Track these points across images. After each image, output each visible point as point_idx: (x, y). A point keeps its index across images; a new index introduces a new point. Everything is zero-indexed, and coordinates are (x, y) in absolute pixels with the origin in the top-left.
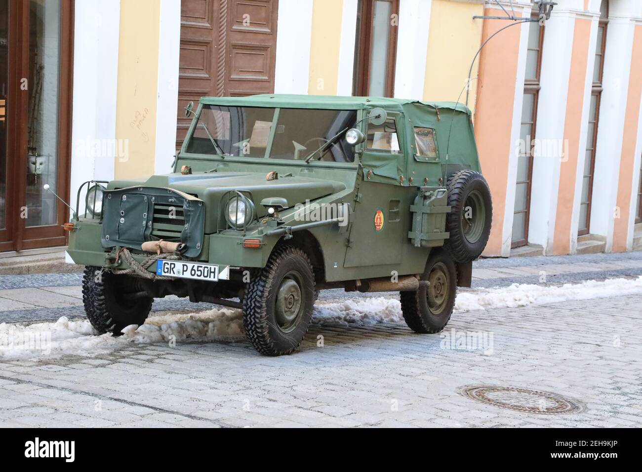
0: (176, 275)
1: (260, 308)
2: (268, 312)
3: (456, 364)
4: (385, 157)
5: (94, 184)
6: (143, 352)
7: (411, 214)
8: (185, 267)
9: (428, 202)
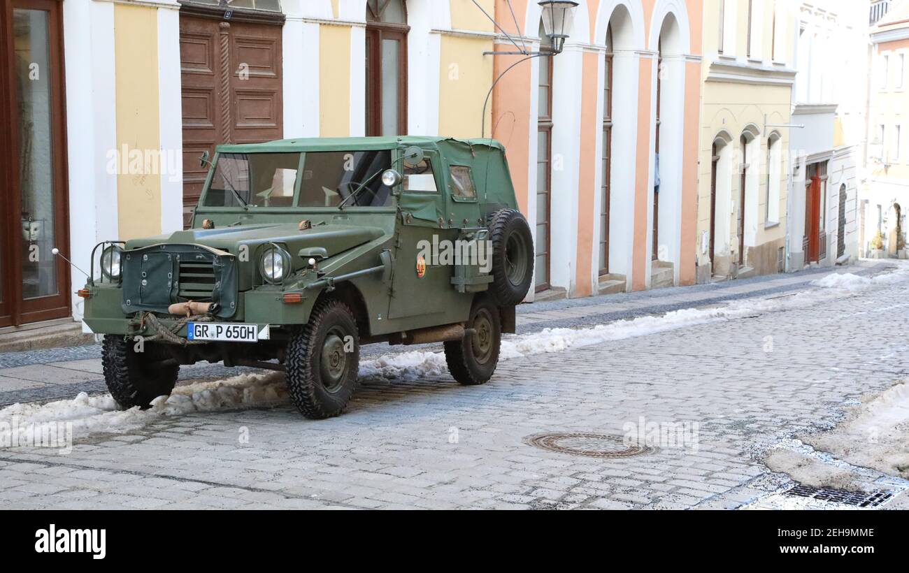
0: (209, 338)
1: (304, 368)
2: (313, 372)
3: (514, 414)
4: (422, 198)
5: (109, 245)
6: (180, 424)
8: (220, 329)
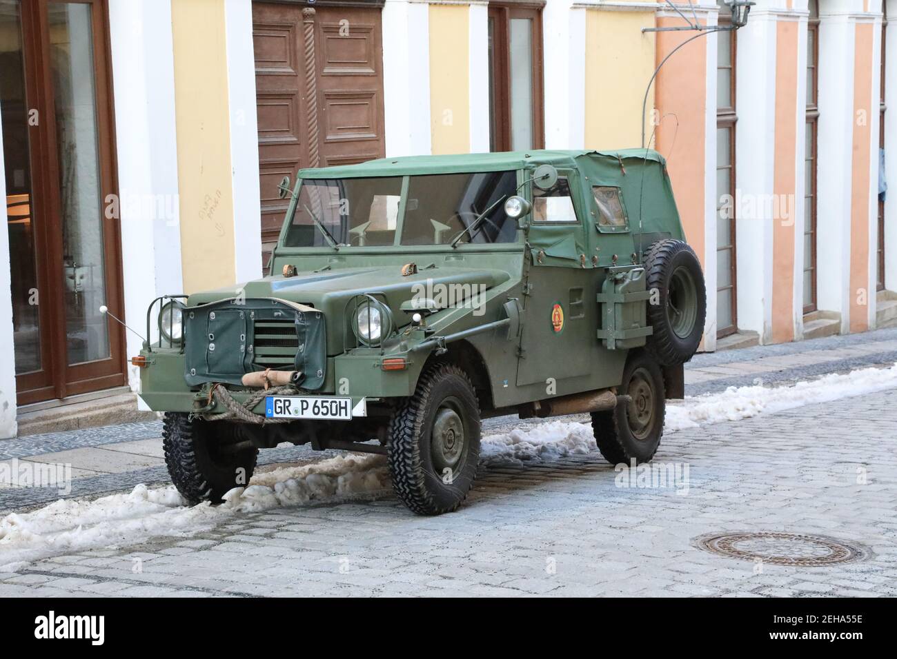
0: (293, 416)
1: (410, 451)
2: (422, 456)
3: (682, 506)
4: (559, 230)
5: (169, 300)
6: (257, 524)
7: (599, 306)
8: (305, 404)
9: (620, 287)
